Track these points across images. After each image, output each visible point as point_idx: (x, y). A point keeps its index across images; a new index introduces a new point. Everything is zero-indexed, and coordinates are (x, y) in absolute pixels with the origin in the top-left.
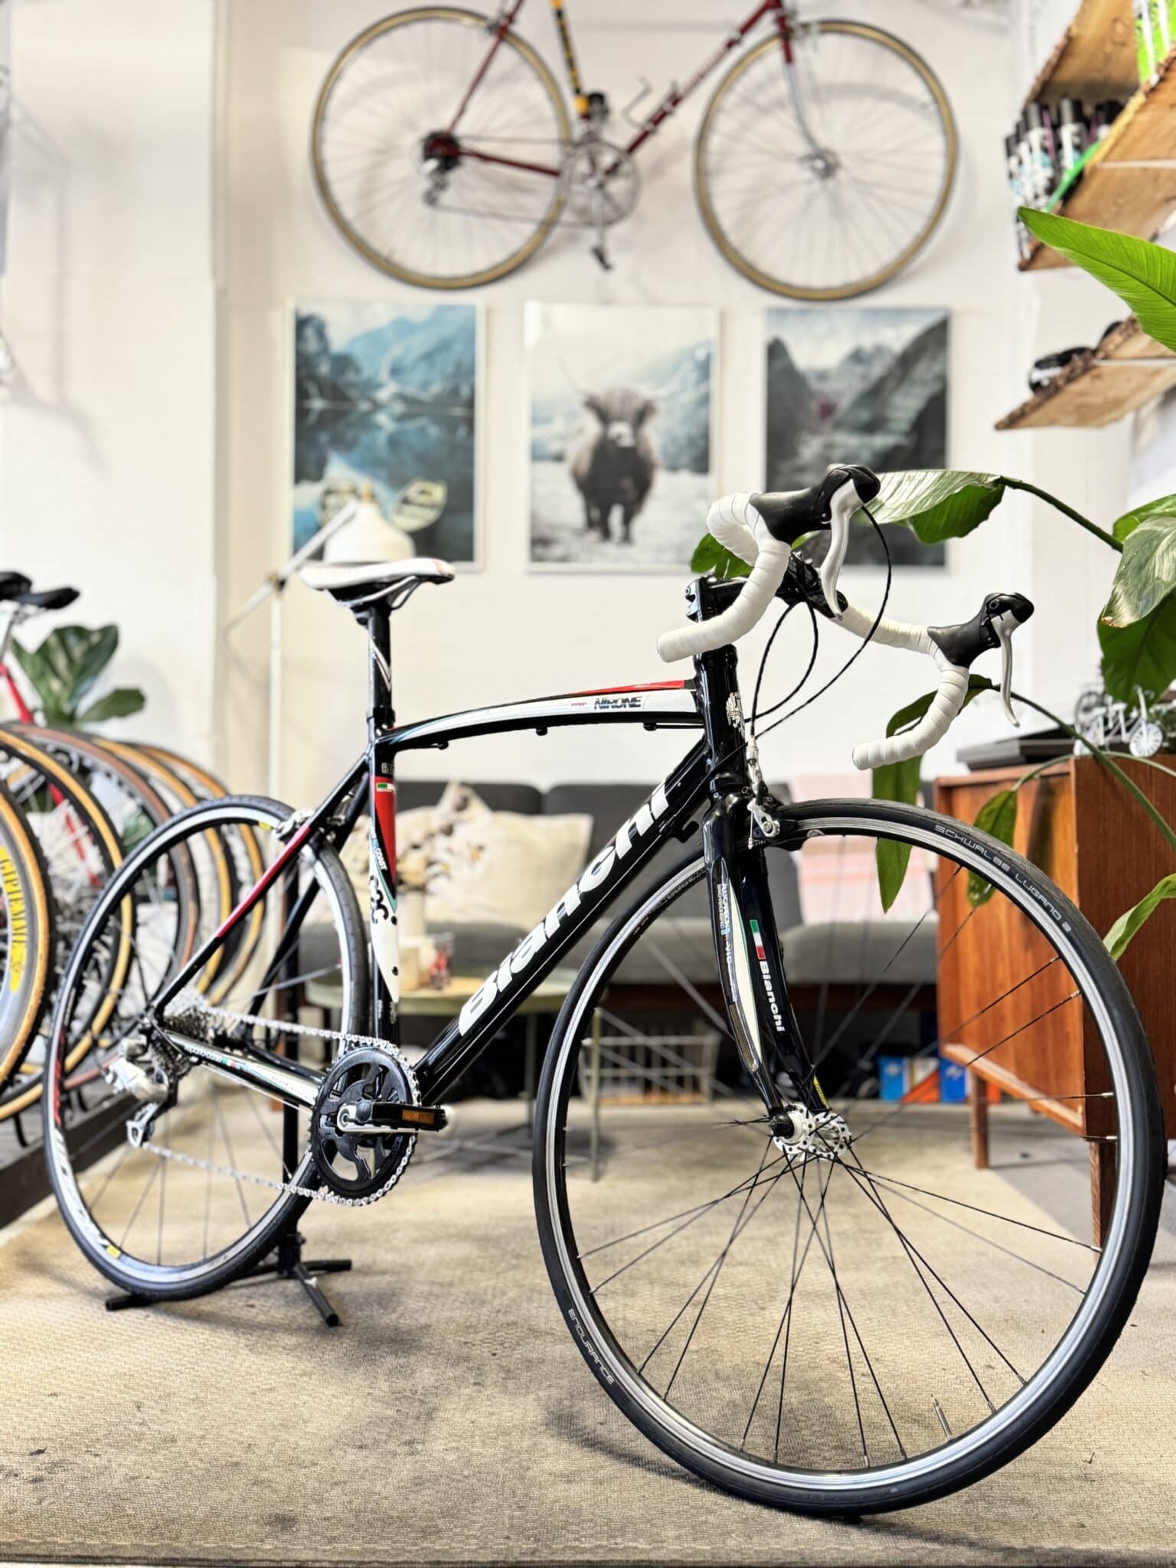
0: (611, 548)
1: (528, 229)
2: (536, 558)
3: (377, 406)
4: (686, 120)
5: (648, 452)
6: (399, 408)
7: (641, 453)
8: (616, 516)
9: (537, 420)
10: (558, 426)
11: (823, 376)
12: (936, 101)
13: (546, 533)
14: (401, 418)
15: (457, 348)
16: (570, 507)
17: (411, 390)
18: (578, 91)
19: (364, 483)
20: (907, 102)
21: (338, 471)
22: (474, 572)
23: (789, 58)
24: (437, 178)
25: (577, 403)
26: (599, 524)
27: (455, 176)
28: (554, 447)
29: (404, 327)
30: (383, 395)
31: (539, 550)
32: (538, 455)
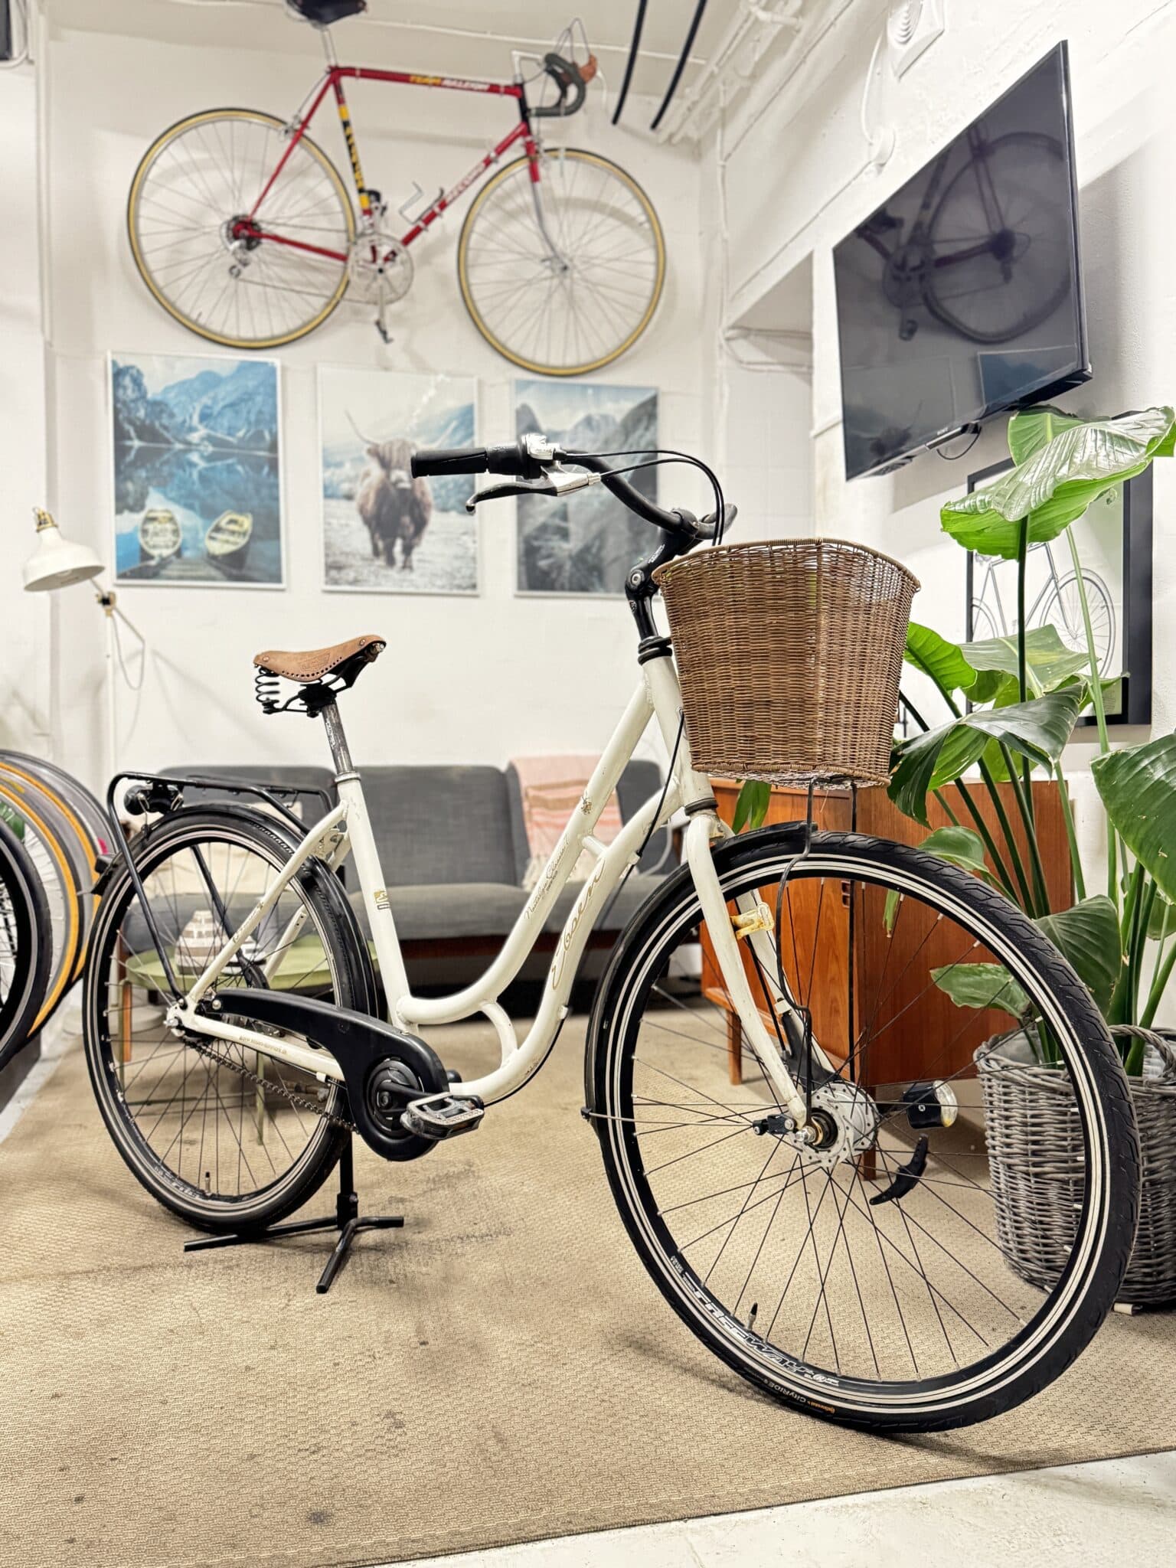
0: (394, 573)
1: (319, 302)
3: (190, 447)
4: (451, 220)
5: (423, 493)
6: (211, 449)
7: (418, 494)
9: (327, 465)
10: (348, 469)
12: (649, 220)
13: (342, 559)
14: (210, 458)
15: (259, 399)
16: (360, 539)
17: (219, 435)
18: (361, 191)
19: (180, 514)
20: (627, 220)
21: (156, 502)
22: (282, 590)
23: (534, 176)
24: (240, 255)
26: (383, 553)
27: (252, 255)
28: (345, 487)
29: (209, 380)
30: (194, 437)
31: (334, 573)
32: (329, 493)
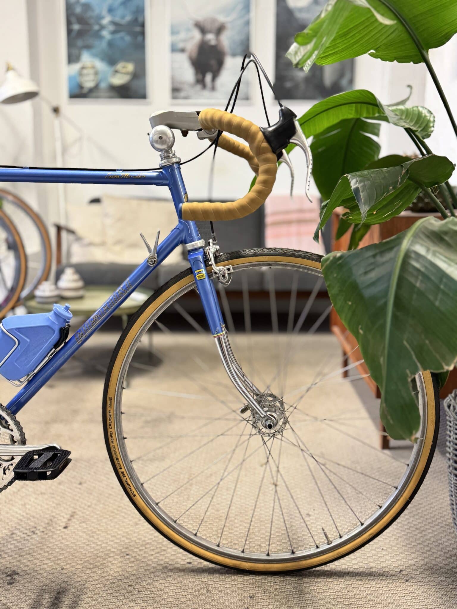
0: (206, 93)
2: (174, 98)
3: (102, 27)
5: (223, 47)
6: (112, 28)
7: (220, 48)
8: (208, 78)
9: (173, 33)
10: (182, 35)
11: (301, 10)
17: (117, 19)
21: (86, 58)
22: (147, 104)
25: (191, 24)
26: (200, 81)
28: (181, 45)
30: (105, 22)
31: (176, 94)
32: (174, 49)
